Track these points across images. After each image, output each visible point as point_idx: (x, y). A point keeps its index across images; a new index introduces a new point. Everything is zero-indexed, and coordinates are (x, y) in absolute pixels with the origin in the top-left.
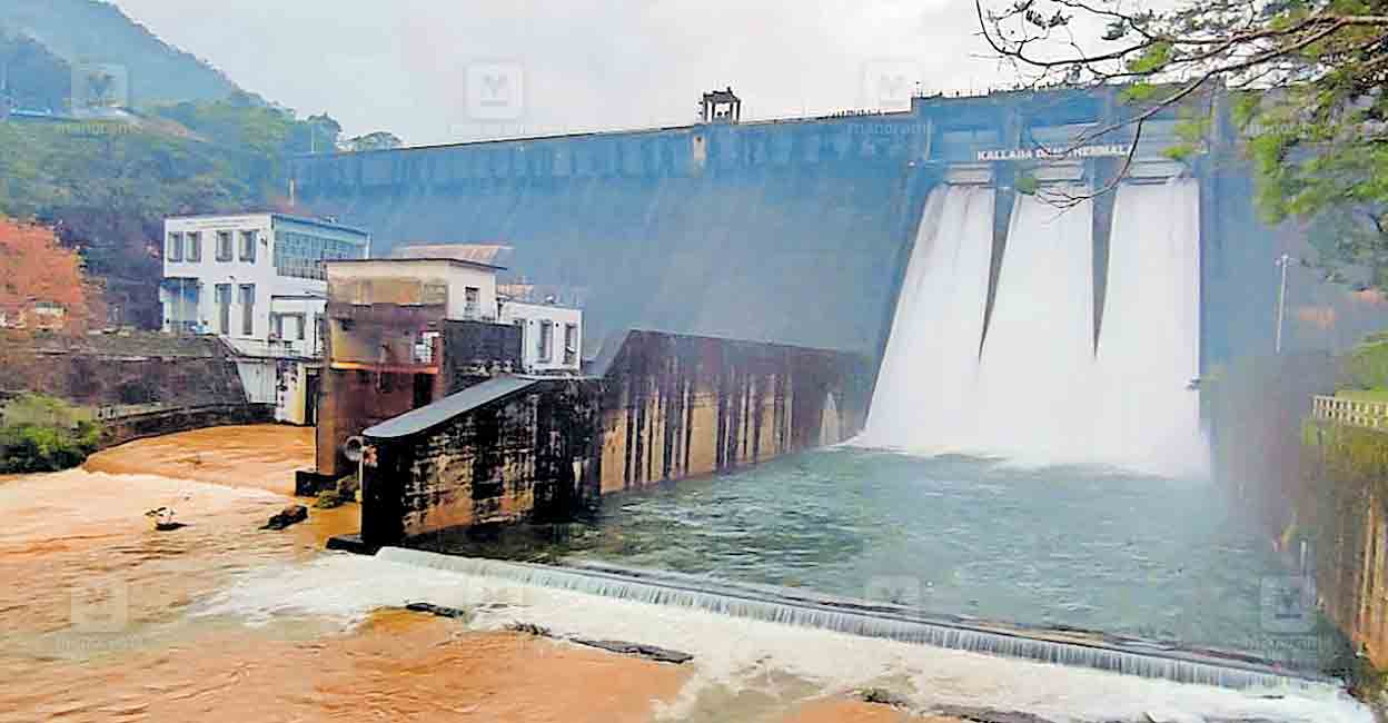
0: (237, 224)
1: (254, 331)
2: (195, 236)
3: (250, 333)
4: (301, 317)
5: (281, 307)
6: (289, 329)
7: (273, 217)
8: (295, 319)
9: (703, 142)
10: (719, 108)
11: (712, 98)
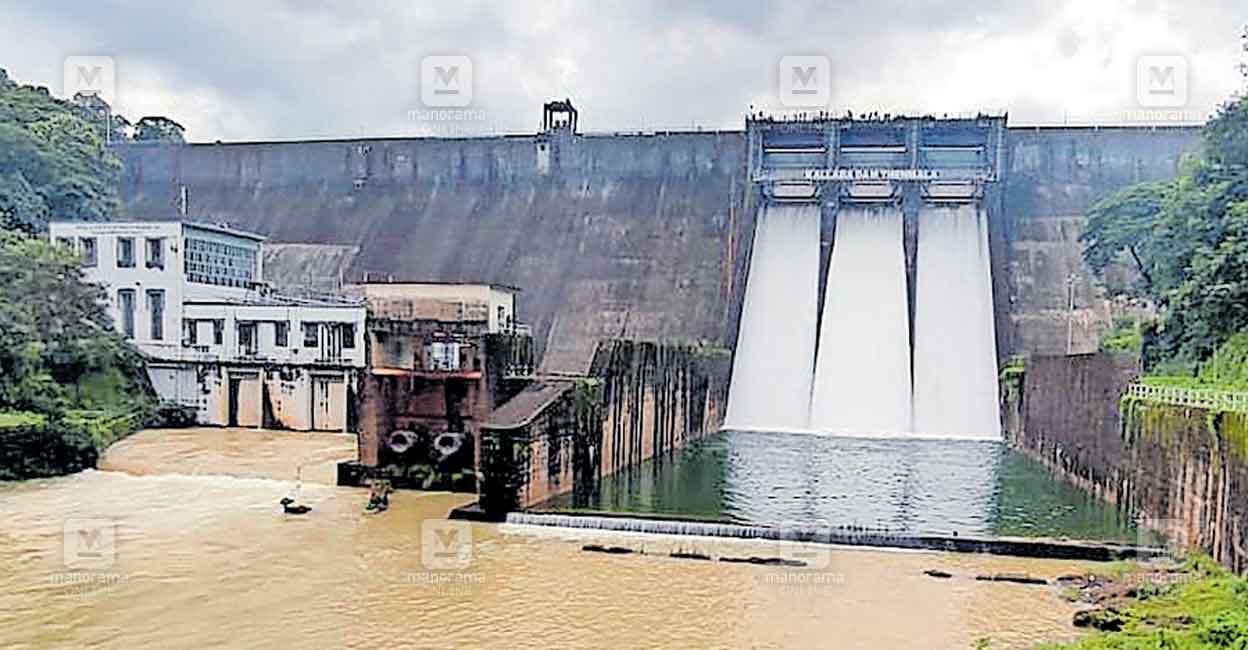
0: (141, 233)
1: (164, 336)
2: (89, 242)
3: (161, 338)
4: (218, 324)
5: (193, 312)
6: (205, 334)
7: (183, 225)
8: (211, 325)
9: (547, 151)
10: (557, 116)
11: (551, 108)
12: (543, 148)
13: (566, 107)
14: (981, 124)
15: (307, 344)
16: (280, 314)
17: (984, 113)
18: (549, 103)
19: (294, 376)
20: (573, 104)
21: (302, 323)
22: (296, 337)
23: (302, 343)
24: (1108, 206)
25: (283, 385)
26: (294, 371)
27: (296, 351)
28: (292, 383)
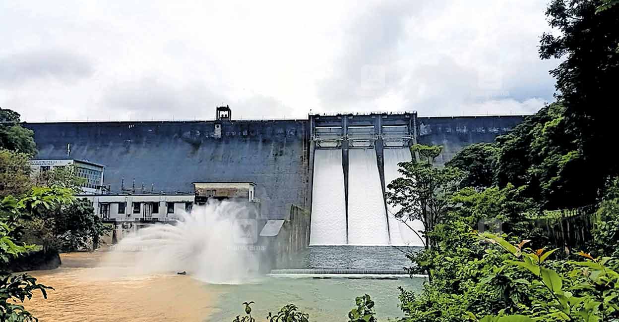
0: (53, 164)
7: (74, 161)
9: (220, 128)
10: (222, 113)
11: (220, 109)
12: (218, 127)
13: (227, 109)
14: (406, 116)
15: (135, 212)
16: (121, 199)
17: (407, 112)
18: (219, 107)
19: (129, 227)
20: (230, 108)
21: (133, 202)
22: (129, 209)
23: (133, 212)
24: (473, 147)
25: (123, 230)
26: (129, 224)
27: (129, 215)
28: (128, 230)
